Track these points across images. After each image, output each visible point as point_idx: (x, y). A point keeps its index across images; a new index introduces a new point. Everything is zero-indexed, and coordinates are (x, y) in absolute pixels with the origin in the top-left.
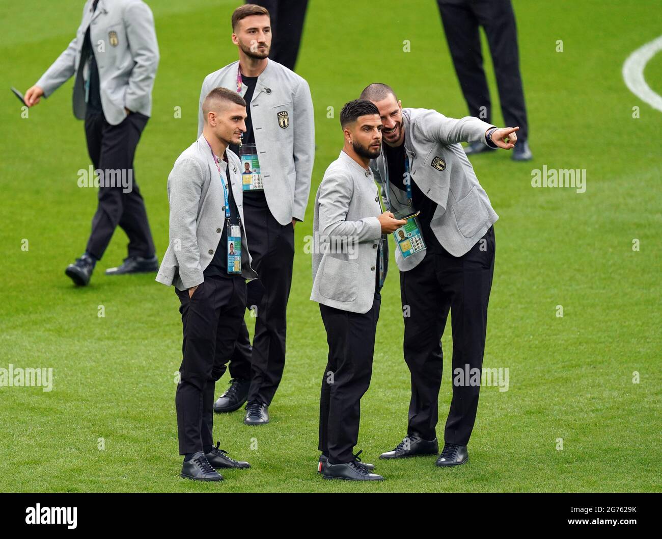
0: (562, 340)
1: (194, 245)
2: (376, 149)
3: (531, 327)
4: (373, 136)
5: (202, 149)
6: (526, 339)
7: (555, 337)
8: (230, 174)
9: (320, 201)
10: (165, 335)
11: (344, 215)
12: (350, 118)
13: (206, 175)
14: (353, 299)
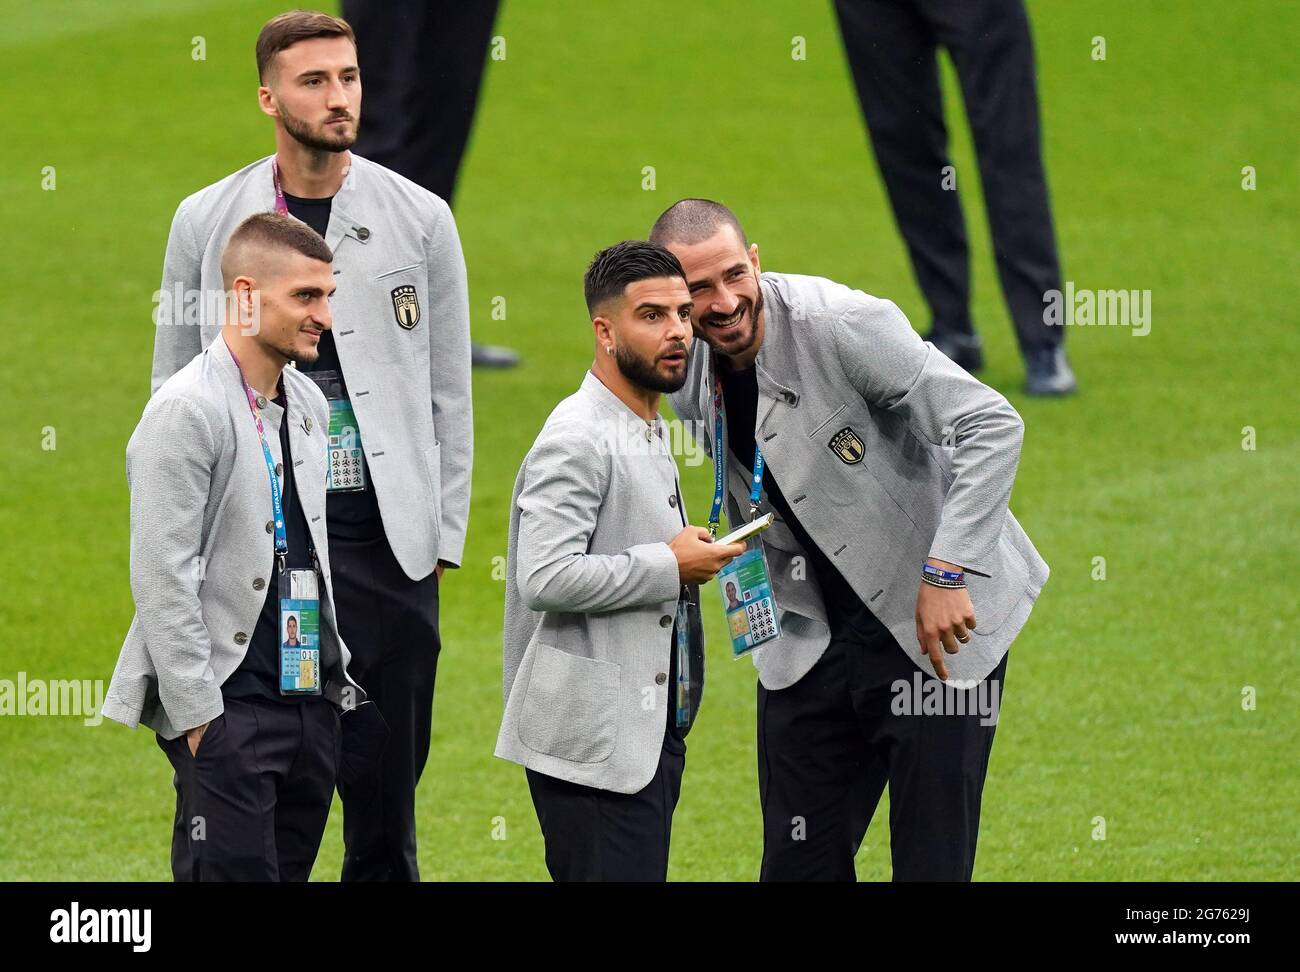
0: (1155, 858)
1: (192, 621)
2: (673, 369)
3: (1074, 825)
4: (666, 333)
5: (215, 374)
6: (1061, 855)
7: (1136, 850)
8: (291, 435)
9: (524, 502)
10: (132, 847)
11: (583, 540)
12: (607, 289)
13: (223, 441)
14: (603, 755)
